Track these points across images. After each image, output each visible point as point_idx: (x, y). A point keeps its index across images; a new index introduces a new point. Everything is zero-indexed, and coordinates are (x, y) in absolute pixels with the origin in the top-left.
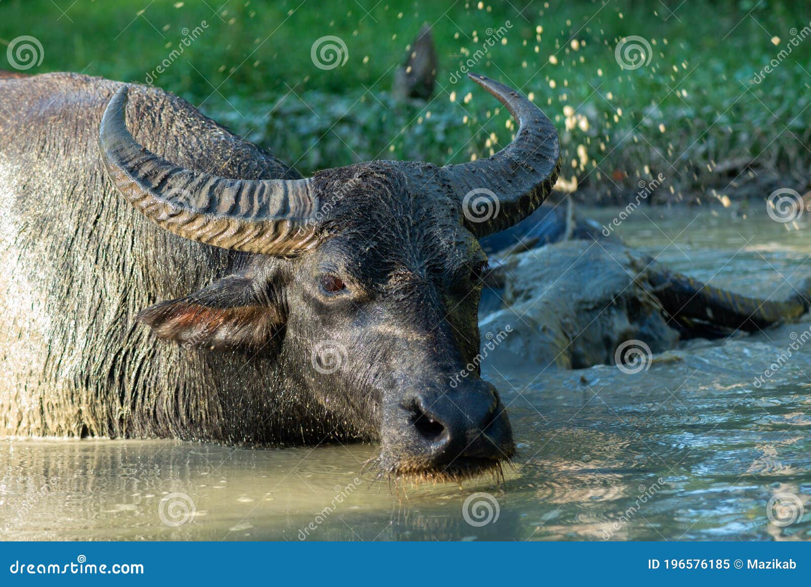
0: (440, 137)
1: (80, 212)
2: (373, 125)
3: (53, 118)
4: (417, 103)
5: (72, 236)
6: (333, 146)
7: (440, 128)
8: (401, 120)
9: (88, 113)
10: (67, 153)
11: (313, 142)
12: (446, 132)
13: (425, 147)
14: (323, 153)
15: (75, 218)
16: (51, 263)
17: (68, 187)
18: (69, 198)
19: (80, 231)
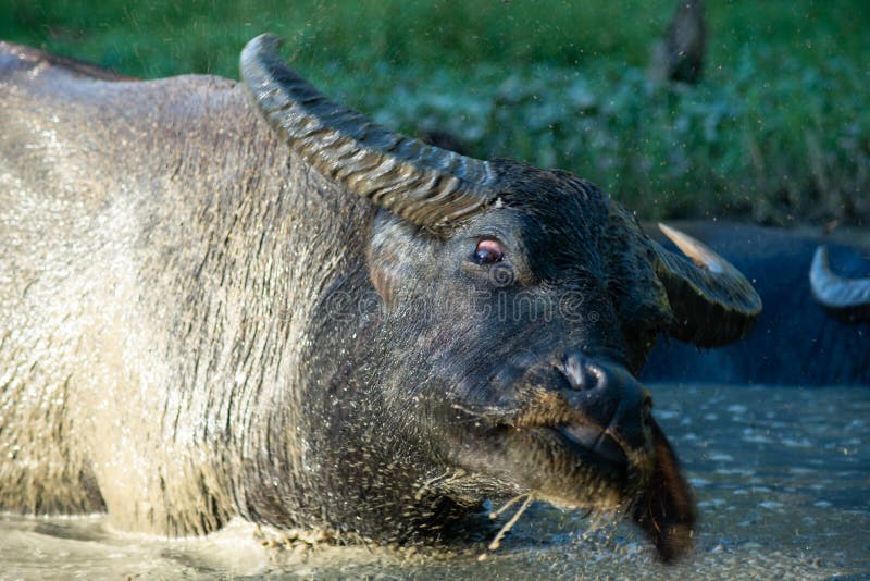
0: (710, 135)
1: (212, 233)
2: (624, 118)
3: (191, 134)
4: (681, 88)
5: (201, 262)
6: (572, 145)
7: (710, 123)
8: (660, 113)
9: (232, 125)
10: (204, 172)
11: (547, 138)
12: (719, 128)
13: (691, 149)
14: (560, 155)
15: (206, 242)
16: (175, 298)
17: (199, 208)
18: (200, 221)
19: (210, 255)
